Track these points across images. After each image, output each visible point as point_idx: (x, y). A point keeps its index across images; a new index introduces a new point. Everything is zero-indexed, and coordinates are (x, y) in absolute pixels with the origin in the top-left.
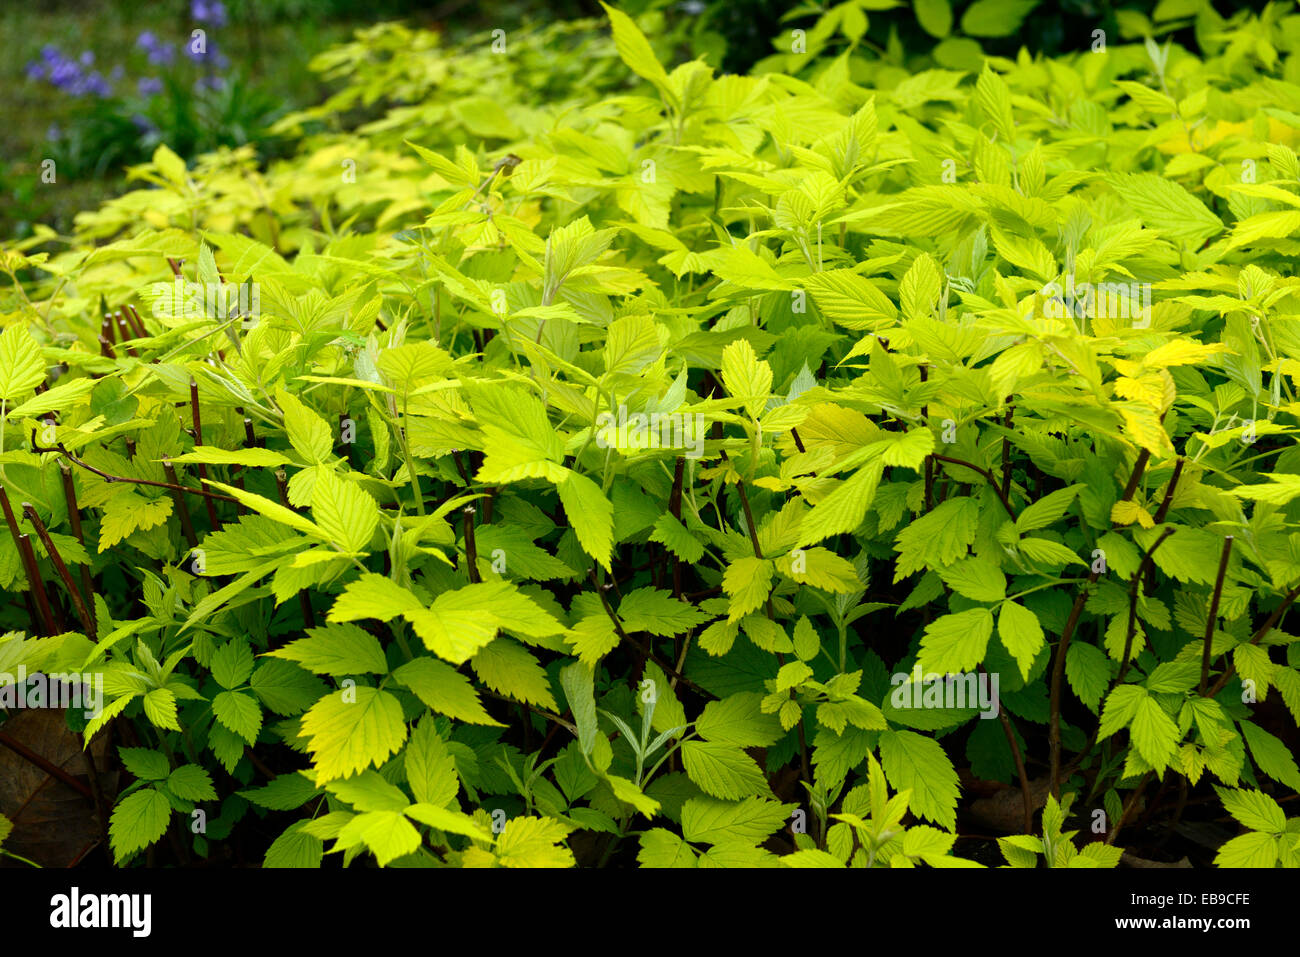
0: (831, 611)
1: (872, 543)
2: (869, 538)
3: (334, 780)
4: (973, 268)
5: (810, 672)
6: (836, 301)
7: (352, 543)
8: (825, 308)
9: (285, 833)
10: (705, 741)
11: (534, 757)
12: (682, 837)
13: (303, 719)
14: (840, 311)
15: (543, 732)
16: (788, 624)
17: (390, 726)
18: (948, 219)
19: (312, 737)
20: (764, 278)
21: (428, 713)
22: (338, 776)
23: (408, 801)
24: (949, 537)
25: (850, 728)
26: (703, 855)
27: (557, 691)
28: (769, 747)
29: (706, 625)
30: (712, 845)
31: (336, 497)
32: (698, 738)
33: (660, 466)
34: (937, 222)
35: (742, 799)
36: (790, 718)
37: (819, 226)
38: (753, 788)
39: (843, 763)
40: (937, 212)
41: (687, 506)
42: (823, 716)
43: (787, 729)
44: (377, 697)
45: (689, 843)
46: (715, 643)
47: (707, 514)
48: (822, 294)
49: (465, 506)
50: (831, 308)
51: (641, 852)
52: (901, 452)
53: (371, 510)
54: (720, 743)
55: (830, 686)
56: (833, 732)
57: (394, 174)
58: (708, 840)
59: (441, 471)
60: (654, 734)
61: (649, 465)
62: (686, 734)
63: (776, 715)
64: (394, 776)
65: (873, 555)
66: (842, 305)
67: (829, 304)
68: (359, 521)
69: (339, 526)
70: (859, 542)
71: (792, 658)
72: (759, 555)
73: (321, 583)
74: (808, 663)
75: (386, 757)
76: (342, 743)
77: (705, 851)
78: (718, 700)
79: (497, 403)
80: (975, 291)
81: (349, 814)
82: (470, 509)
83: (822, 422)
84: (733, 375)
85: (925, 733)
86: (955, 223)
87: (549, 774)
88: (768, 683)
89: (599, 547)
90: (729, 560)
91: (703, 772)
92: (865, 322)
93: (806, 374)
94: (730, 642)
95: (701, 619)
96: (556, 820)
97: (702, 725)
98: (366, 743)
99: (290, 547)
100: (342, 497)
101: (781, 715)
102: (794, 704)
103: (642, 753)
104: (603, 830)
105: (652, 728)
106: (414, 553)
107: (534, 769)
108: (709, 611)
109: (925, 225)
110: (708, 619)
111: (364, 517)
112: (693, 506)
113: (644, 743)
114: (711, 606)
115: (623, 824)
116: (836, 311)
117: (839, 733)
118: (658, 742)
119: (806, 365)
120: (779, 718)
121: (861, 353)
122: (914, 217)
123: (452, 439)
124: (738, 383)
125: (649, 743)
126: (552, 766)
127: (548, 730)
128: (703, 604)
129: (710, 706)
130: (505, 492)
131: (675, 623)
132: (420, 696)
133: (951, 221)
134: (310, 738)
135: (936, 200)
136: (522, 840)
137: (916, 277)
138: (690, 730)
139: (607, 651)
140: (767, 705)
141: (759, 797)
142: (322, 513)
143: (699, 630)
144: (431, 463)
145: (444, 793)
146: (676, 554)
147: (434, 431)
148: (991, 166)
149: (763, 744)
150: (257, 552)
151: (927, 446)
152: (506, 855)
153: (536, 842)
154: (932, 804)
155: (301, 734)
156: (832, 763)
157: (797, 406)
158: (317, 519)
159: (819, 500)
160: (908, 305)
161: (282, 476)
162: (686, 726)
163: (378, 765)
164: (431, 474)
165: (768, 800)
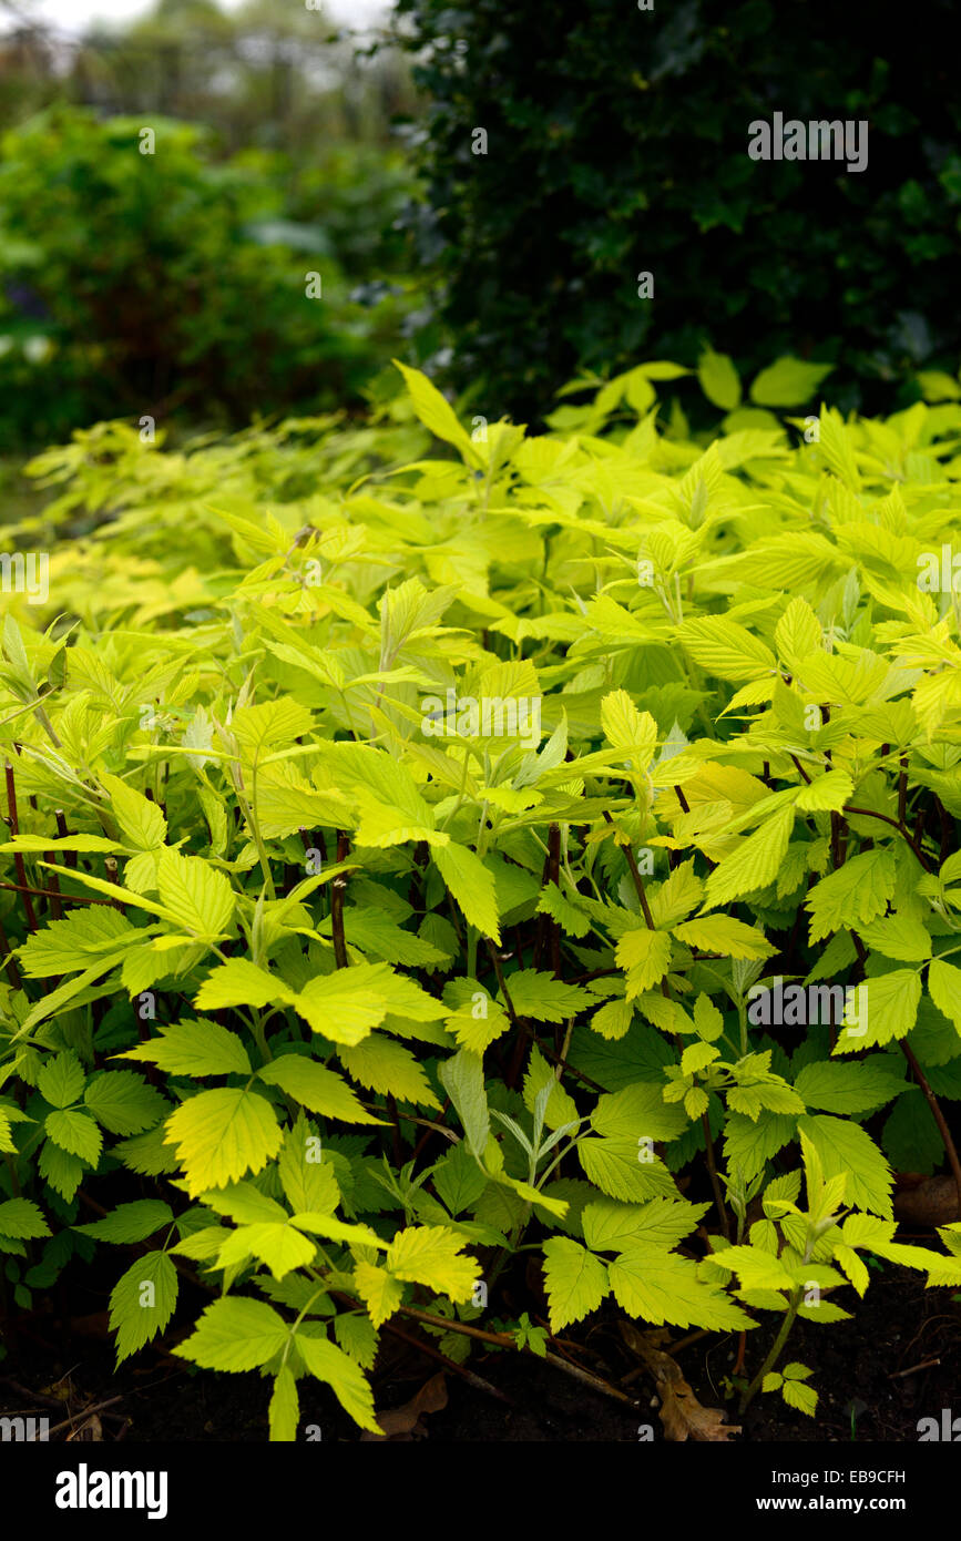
0: (729, 989)
1: (767, 911)
2: (765, 906)
3: (208, 1191)
4: (845, 616)
5: (717, 1053)
6: (707, 650)
7: (209, 927)
8: (698, 657)
9: (133, 1269)
10: (602, 1137)
11: (409, 1168)
12: (586, 1247)
13: (166, 1125)
14: (717, 661)
15: (412, 1142)
16: (688, 1002)
17: (264, 1129)
18: (806, 569)
19: (178, 1144)
20: (630, 628)
21: (302, 1114)
22: (212, 1186)
23: (286, 1214)
24: (866, 893)
25: (765, 1113)
26: (611, 1264)
27: (437, 1088)
28: (673, 1141)
29: (598, 1007)
30: (620, 1253)
31: (184, 880)
32: (594, 1134)
33: (531, 836)
34: (794, 573)
35: (647, 1201)
36: (696, 1106)
37: (676, 576)
38: (658, 1188)
39: (759, 1154)
40: (791, 563)
41: (564, 880)
42: (735, 1101)
43: (694, 1119)
44: (245, 1099)
45: (592, 1252)
46: (611, 1025)
47: (584, 887)
48: (695, 642)
49: (335, 879)
50: (706, 657)
51: (546, 1262)
52: (816, 797)
53: (226, 891)
54: (618, 1139)
55: (740, 1067)
56: (748, 1118)
57: (136, 579)
58: (614, 1248)
59: (287, 854)
60: (547, 1131)
61: (518, 836)
62: (581, 1131)
63: (681, 1104)
64: (269, 1186)
65: (770, 925)
66: (717, 654)
67: (702, 653)
68: (214, 903)
69: (192, 910)
70: (753, 911)
71: (695, 1039)
72: (650, 926)
73: (177, 972)
74: (713, 1044)
75: (263, 1164)
76: (212, 1150)
77: (612, 1259)
78: (609, 1093)
79: (358, 767)
80: (849, 640)
81: (227, 1230)
82: (339, 883)
83: (704, 782)
84: (614, 728)
85: (845, 1117)
86: (813, 573)
87: (428, 1186)
88: (669, 1070)
89: (485, 919)
90: (614, 936)
91: (603, 1171)
92: (743, 672)
93: (677, 733)
94: (627, 1023)
95: (591, 1001)
96: (450, 1229)
97: (597, 1119)
98: (239, 1149)
99: (133, 939)
100: (192, 878)
101: (686, 1103)
102: (699, 1091)
103: (536, 1154)
104: (494, 1244)
105: (545, 1124)
106: (279, 935)
107: (412, 1179)
108: (599, 991)
109: (782, 576)
110: (598, 1000)
111: (219, 900)
112: (570, 877)
113: (537, 1142)
114: (601, 986)
115: (515, 1236)
116: (710, 661)
117: (755, 1119)
118: (553, 1140)
119: (676, 723)
120: (683, 1108)
121: (743, 704)
122: (769, 567)
123: (304, 813)
124: (620, 735)
125: (543, 1141)
126: (431, 1176)
127: (418, 1139)
128: (591, 985)
129: (603, 1099)
130: (357, 876)
131: (560, 1007)
132: (293, 1095)
133: (809, 571)
134: (178, 1145)
135: (791, 549)
136: (415, 1253)
137: (792, 623)
138: (585, 1126)
139: (497, 1036)
140: (670, 1094)
141: (665, 1198)
142: (172, 897)
143: (591, 1011)
144: (275, 845)
145: (324, 1205)
146: (563, 927)
147: (285, 804)
148: (846, 512)
149: (667, 1139)
150: (92, 948)
151: (846, 788)
152: (399, 1270)
153: (432, 1255)
154: (864, 1192)
155: (167, 1142)
156: (746, 1154)
157: (685, 758)
158: (167, 903)
159: (723, 858)
160: (786, 652)
161: (113, 865)
162: (579, 1121)
163: (256, 1171)
164: (276, 856)
165: (676, 1201)
